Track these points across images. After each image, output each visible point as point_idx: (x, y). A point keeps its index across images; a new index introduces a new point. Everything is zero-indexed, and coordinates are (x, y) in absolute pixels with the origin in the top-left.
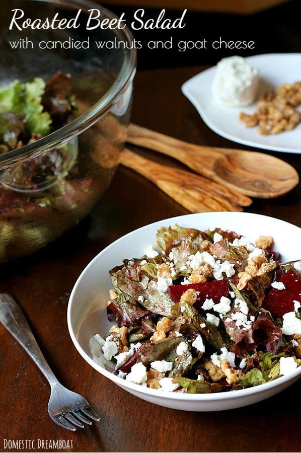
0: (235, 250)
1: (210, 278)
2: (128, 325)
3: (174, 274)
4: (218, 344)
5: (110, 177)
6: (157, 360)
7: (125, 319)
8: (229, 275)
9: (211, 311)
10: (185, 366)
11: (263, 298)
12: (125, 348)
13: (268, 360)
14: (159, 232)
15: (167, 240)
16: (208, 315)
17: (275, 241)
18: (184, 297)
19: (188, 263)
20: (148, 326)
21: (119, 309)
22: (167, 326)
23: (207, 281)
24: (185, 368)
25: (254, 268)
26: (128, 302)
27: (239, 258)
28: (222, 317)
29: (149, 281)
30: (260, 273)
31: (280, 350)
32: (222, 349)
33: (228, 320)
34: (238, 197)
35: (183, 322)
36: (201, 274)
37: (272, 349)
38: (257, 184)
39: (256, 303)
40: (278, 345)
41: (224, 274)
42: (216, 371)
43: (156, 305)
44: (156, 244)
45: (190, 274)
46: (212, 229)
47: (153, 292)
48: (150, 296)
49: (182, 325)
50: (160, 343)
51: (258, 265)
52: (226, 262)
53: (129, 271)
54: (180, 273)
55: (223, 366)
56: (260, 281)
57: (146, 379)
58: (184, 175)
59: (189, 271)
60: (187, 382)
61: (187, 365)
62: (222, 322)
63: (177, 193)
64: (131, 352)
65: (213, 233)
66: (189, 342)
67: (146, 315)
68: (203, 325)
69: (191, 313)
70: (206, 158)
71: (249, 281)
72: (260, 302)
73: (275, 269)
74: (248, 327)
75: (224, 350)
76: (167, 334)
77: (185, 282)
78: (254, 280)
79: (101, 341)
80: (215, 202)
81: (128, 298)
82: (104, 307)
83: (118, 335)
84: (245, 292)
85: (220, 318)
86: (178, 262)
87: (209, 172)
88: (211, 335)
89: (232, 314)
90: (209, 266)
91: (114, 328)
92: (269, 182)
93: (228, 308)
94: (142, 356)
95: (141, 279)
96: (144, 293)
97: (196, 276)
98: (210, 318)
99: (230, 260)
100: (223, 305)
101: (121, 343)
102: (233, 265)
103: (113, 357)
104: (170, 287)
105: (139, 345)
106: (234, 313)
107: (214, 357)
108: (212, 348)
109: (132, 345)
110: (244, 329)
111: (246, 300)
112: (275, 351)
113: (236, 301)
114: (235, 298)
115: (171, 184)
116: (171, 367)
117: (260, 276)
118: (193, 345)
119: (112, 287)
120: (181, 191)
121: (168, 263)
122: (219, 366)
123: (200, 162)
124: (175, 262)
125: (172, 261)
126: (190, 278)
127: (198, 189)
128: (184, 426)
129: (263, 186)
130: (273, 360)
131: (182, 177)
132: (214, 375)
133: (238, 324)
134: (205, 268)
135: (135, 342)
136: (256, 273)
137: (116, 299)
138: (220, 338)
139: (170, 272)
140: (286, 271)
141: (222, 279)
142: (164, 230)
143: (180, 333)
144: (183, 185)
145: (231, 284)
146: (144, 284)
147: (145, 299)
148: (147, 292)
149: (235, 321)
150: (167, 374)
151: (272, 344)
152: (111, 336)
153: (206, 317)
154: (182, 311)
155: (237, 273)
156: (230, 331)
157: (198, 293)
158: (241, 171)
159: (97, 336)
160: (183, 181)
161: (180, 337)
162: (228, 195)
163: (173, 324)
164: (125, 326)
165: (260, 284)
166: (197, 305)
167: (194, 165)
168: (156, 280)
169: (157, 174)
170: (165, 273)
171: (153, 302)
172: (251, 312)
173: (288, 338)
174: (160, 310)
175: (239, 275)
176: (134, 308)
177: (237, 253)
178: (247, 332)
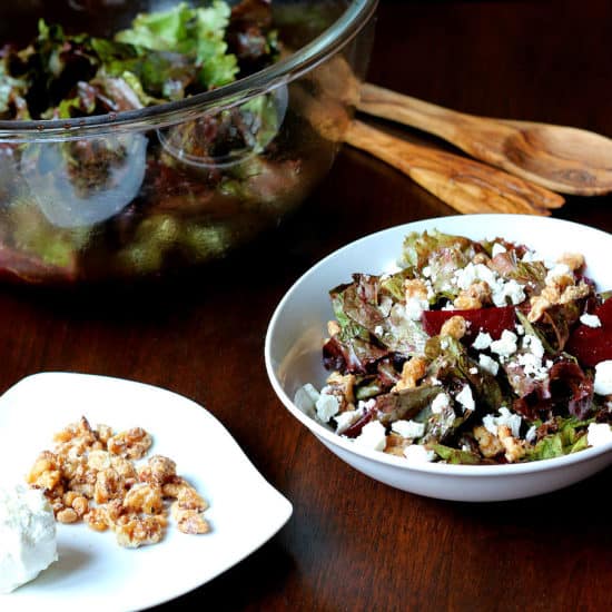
0: (526, 265)
1: (487, 303)
2: (356, 371)
3: (431, 294)
4: (495, 402)
5: (333, 156)
6: (402, 419)
7: (352, 363)
8: (515, 301)
9: (487, 351)
10: (444, 429)
11: (566, 338)
12: (351, 406)
13: (570, 430)
14: (407, 239)
15: (421, 251)
16: (482, 356)
17: (588, 263)
18: (447, 327)
19: (453, 281)
20: (387, 373)
21: (343, 349)
22: (419, 370)
23: (482, 308)
24: (443, 432)
25: (555, 292)
26: (357, 338)
27: (533, 277)
28: (502, 361)
29: (393, 305)
30: (563, 300)
31: (589, 415)
32: (501, 410)
33: (512, 365)
34: (542, 195)
35: (444, 364)
36: (474, 296)
37: (578, 411)
38: (572, 175)
39: (556, 344)
40: (587, 408)
41: (508, 299)
42: (491, 442)
43: (402, 341)
44: (402, 258)
45: (456, 296)
46: (491, 239)
47: (399, 321)
48: (393, 328)
49: (442, 368)
50: (407, 393)
51: (562, 288)
52: (513, 282)
53: (363, 289)
54: (441, 294)
55: (501, 434)
56: (562, 311)
57: (385, 445)
58: (453, 160)
59: (455, 292)
60: (446, 451)
61: (447, 427)
62: (502, 370)
63: (445, 188)
64: (360, 412)
65: (492, 244)
66: (451, 395)
67: (384, 358)
68: (474, 371)
69: (456, 351)
70: (490, 135)
71: (547, 310)
72: (562, 344)
73: (587, 297)
74: (542, 375)
75: (504, 410)
76: (418, 383)
77: (449, 308)
78: (553, 310)
79: (314, 393)
80: (505, 201)
81: (357, 332)
82: (318, 347)
83: (341, 387)
84: (540, 326)
85: (499, 362)
86: (438, 279)
87: (496, 157)
88: (485, 386)
89: (519, 356)
90: (486, 285)
91: (335, 376)
92: (592, 172)
93: (513, 348)
94: (379, 413)
95: (380, 302)
96: (384, 322)
97: (465, 299)
98: (485, 361)
99: (519, 280)
100: (506, 344)
101: (344, 400)
102: (523, 287)
103: (331, 418)
104: (425, 313)
105: (372, 403)
106: (523, 354)
107: (488, 420)
108: (485, 407)
109: (361, 404)
110: (536, 378)
111: (540, 338)
112: (581, 416)
113: (526, 340)
114: (524, 335)
115: (433, 173)
116: (422, 431)
117: (562, 305)
118: (458, 398)
119: (333, 316)
120: (450, 185)
121: (422, 280)
122: (495, 433)
123: (481, 142)
124: (434, 279)
125: (429, 278)
126: (456, 301)
127: (476, 181)
128: (436, 525)
129: (582, 178)
130: (577, 430)
131: (450, 163)
132: (487, 447)
133: (527, 371)
134: (480, 288)
135: (366, 399)
136: (556, 299)
137: (339, 334)
138: (497, 393)
139: (426, 292)
140: (603, 301)
141: (505, 305)
142: (415, 236)
143: (439, 379)
144: (454, 176)
145: (519, 314)
146: (384, 309)
147: (385, 332)
148: (389, 321)
149: (523, 367)
150: (416, 441)
151: (577, 404)
152: (329, 387)
153: (478, 360)
154: (443, 347)
155: (528, 298)
156: (515, 381)
157: (468, 324)
158: (546, 156)
159: (309, 387)
160: (453, 170)
161: (438, 385)
162: (526, 191)
163: (427, 369)
164: (352, 373)
165: (563, 316)
166: (466, 341)
167: (471, 147)
168: (404, 303)
169: (409, 160)
170: (417, 294)
171: (397, 336)
172: (547, 356)
173: (601, 400)
174: (408, 349)
175: (532, 301)
176: (367, 346)
177: (529, 271)
178: (541, 382)
